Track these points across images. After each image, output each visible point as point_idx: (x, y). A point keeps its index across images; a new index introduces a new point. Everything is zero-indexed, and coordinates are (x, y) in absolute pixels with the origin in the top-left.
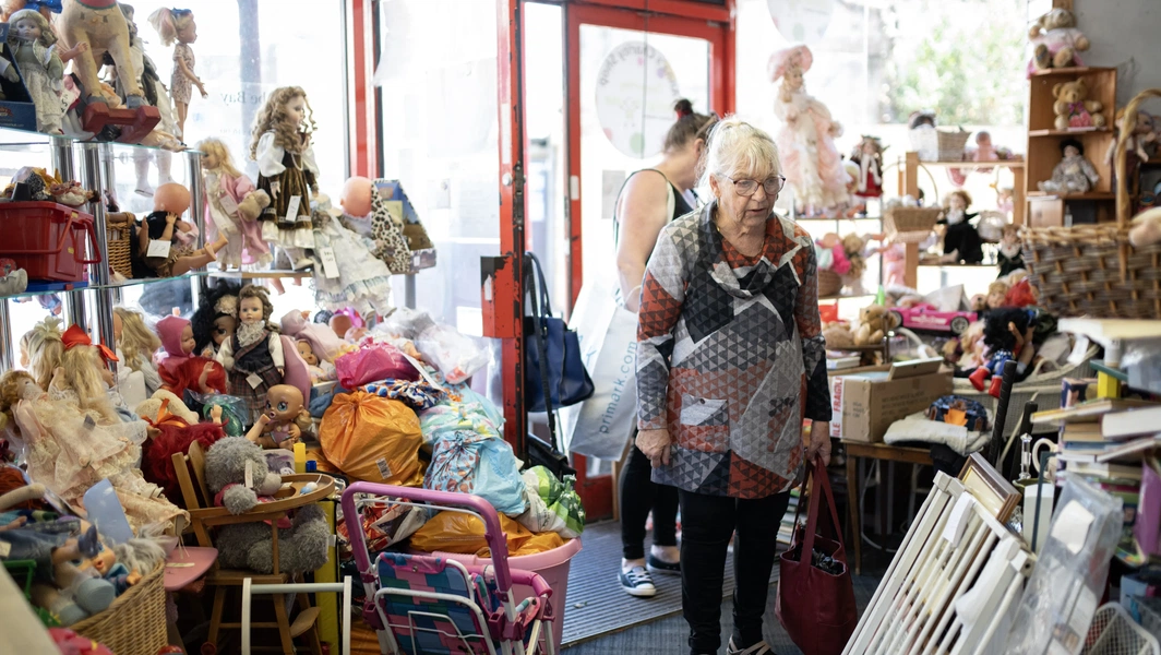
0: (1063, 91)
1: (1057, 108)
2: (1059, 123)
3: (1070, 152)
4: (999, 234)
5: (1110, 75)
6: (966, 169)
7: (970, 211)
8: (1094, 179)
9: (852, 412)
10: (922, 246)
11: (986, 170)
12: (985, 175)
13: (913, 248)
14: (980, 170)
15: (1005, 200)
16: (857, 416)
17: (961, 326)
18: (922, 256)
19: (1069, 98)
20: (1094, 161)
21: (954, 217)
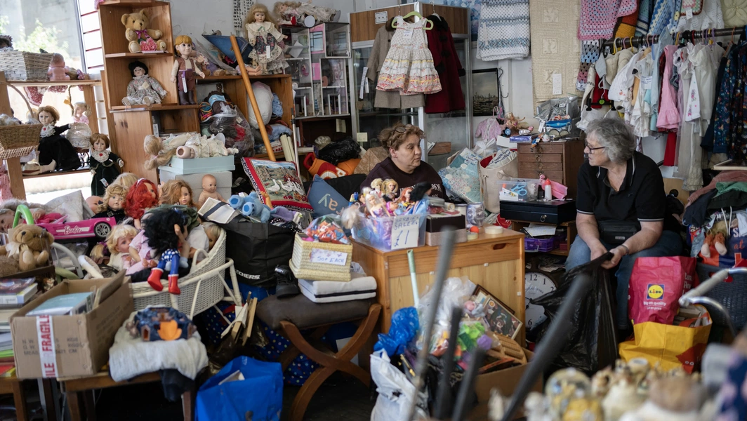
0: (130, 20)
1: (128, 35)
2: (132, 47)
3: (139, 72)
4: (88, 143)
5: (164, 9)
6: (42, 88)
7: (59, 124)
8: (163, 93)
9: (67, 349)
10: (23, 159)
11: (60, 89)
12: (57, 94)
13: (15, 162)
14: (52, 89)
15: (81, 114)
16: (75, 351)
17: (104, 230)
18: (24, 169)
19: (137, 26)
20: (160, 79)
21: (47, 132)
